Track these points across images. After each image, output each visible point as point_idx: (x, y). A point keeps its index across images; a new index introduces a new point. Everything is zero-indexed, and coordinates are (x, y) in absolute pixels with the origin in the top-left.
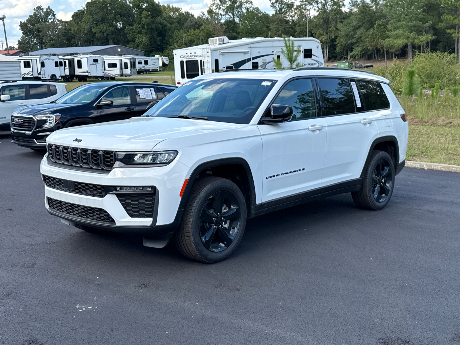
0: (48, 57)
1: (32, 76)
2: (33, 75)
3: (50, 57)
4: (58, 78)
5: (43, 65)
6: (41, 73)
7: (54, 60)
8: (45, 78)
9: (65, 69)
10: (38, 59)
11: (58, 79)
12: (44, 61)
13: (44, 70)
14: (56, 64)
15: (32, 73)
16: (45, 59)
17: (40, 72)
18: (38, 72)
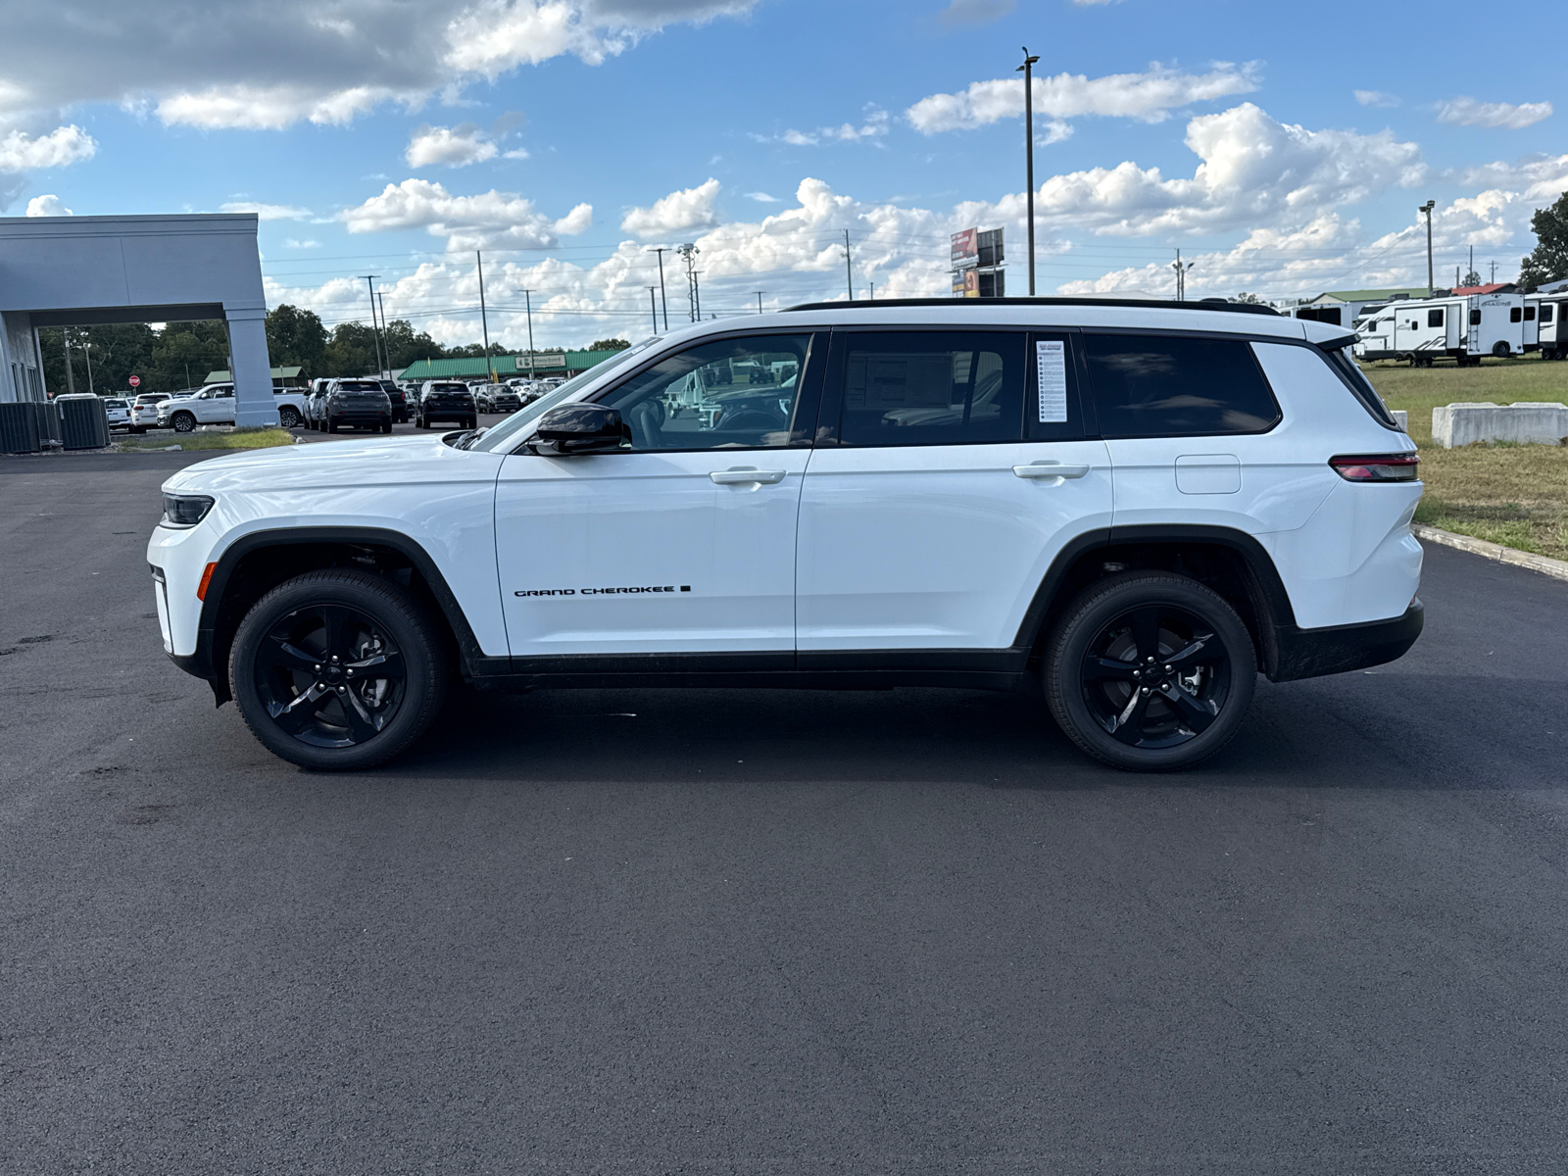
0: (1493, 298)
1: (1443, 348)
2: (1445, 344)
3: (1500, 298)
4: (1513, 349)
5: (1475, 318)
6: (1468, 340)
7: (1509, 303)
8: (1479, 351)
9: (1539, 329)
10: (1465, 305)
11: (1515, 354)
12: (1480, 308)
13: (1477, 331)
14: (1515, 315)
15: (1444, 341)
16: (1484, 304)
17: (1466, 338)
18: (1460, 335)
